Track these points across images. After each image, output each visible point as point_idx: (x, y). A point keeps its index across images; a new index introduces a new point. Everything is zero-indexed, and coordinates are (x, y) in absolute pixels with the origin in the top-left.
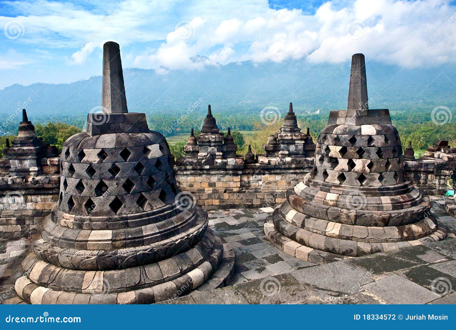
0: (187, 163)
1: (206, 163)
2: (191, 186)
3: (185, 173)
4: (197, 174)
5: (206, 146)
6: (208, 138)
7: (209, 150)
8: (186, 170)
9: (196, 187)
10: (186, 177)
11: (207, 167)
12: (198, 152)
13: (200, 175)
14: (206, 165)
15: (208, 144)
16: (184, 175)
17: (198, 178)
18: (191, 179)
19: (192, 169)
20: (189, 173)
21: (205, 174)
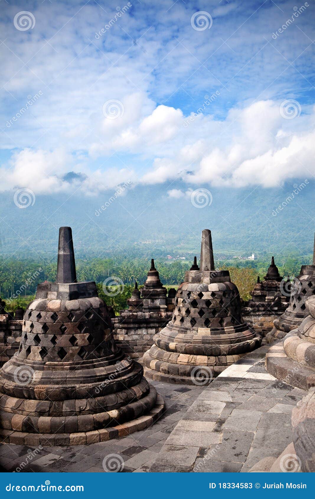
0: (260, 305)
1: (275, 305)
2: (262, 325)
3: (257, 313)
4: (267, 315)
5: (273, 290)
6: (276, 284)
7: (275, 295)
8: (259, 311)
9: (266, 326)
10: (258, 317)
11: (276, 309)
12: (266, 296)
13: (269, 315)
14: (275, 307)
15: (275, 289)
16: (256, 315)
17: (268, 318)
18: (261, 318)
19: (263, 310)
20: (261, 313)
21: (274, 314)
